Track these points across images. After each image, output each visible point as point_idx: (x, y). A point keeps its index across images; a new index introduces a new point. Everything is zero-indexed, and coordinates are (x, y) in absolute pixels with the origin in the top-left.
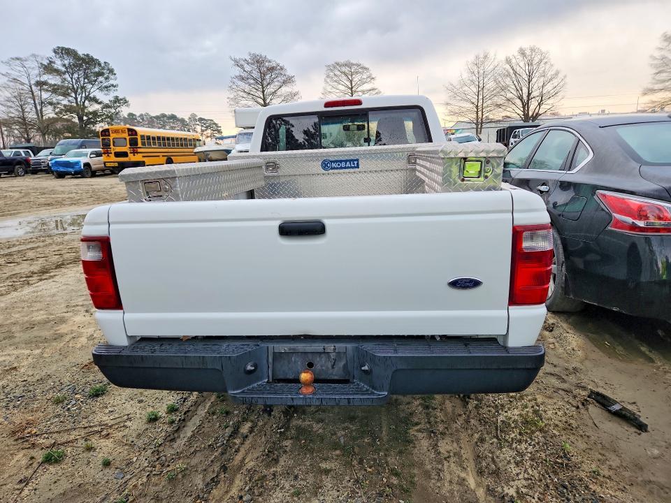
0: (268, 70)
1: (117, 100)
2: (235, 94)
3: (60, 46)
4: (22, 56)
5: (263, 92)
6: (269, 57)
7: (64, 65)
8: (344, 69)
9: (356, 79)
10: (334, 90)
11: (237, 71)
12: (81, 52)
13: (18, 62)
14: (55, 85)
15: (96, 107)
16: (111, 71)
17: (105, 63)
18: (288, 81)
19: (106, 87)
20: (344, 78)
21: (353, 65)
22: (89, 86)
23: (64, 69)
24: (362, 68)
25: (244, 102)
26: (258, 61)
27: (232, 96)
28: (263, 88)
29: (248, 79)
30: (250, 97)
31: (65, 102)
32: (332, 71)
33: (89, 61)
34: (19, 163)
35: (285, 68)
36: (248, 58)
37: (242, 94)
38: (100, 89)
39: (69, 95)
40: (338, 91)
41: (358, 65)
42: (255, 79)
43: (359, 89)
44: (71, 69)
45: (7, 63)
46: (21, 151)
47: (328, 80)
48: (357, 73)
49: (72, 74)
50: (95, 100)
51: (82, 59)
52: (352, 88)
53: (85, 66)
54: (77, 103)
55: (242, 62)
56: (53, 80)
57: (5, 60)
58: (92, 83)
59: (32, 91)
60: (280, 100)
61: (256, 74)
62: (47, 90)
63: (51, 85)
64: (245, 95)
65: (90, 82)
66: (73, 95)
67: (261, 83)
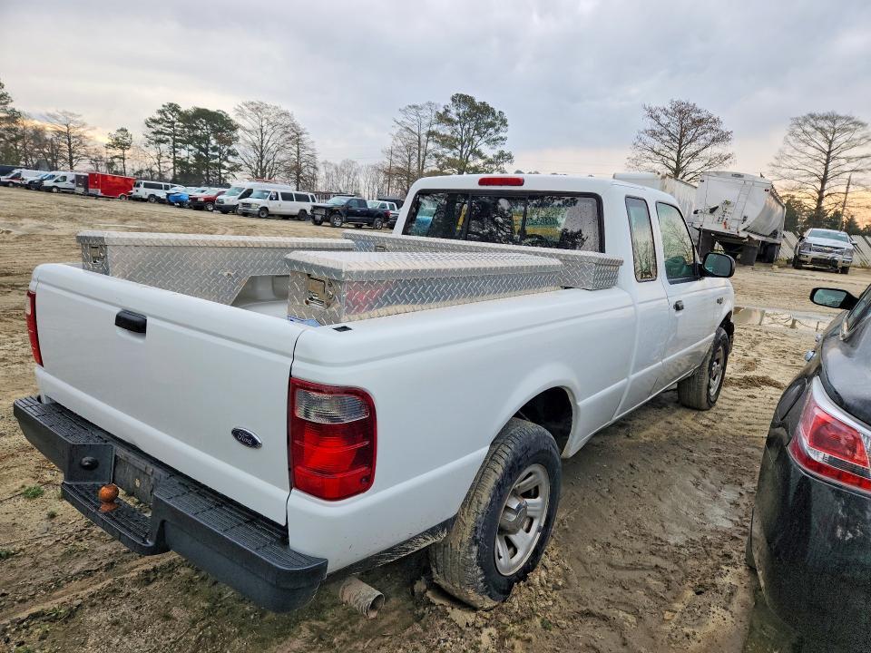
0: (694, 122)
1: (502, 155)
2: (638, 153)
3: (459, 93)
4: (418, 104)
5: (679, 152)
6: (699, 106)
7: (458, 115)
8: (821, 124)
9: (841, 139)
10: (797, 153)
11: (650, 124)
12: (478, 100)
13: (414, 110)
14: (445, 136)
15: (480, 162)
16: (504, 122)
17: (500, 112)
18: (722, 138)
19: (494, 140)
20: (819, 137)
21: (841, 118)
22: (477, 138)
23: (457, 119)
24: (855, 123)
25: (649, 164)
26: (682, 111)
27: (634, 156)
28: (680, 148)
29: (662, 134)
30: (660, 158)
31: (450, 155)
32: (800, 125)
33: (485, 110)
34: (379, 216)
35: (721, 119)
36: (668, 107)
37: (648, 153)
38: (488, 142)
39: (455, 147)
40: (803, 155)
41: (848, 119)
42: (670, 135)
43: (842, 155)
44: (464, 118)
45: (404, 111)
46: (387, 203)
47: (791, 139)
48: (844, 130)
49: (464, 124)
50: (479, 154)
51: (478, 108)
52: (829, 152)
53: (479, 115)
54: (461, 157)
55: (658, 113)
56: (445, 130)
57: (403, 108)
58: (481, 136)
59: (419, 142)
60: (702, 164)
61: (674, 128)
62: (437, 142)
63: (440, 136)
64: (652, 155)
65: (479, 134)
66: (460, 147)
67: (680, 140)
